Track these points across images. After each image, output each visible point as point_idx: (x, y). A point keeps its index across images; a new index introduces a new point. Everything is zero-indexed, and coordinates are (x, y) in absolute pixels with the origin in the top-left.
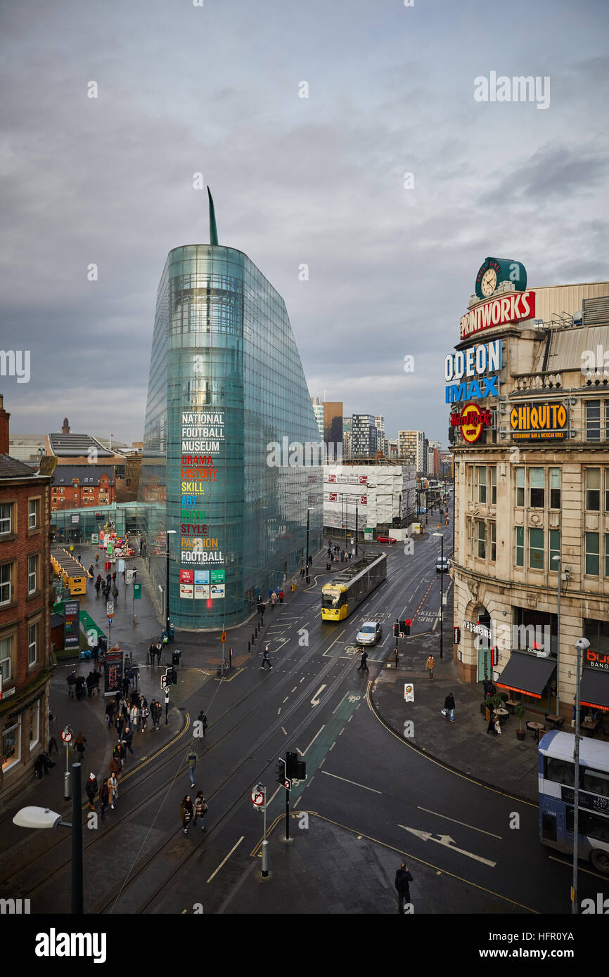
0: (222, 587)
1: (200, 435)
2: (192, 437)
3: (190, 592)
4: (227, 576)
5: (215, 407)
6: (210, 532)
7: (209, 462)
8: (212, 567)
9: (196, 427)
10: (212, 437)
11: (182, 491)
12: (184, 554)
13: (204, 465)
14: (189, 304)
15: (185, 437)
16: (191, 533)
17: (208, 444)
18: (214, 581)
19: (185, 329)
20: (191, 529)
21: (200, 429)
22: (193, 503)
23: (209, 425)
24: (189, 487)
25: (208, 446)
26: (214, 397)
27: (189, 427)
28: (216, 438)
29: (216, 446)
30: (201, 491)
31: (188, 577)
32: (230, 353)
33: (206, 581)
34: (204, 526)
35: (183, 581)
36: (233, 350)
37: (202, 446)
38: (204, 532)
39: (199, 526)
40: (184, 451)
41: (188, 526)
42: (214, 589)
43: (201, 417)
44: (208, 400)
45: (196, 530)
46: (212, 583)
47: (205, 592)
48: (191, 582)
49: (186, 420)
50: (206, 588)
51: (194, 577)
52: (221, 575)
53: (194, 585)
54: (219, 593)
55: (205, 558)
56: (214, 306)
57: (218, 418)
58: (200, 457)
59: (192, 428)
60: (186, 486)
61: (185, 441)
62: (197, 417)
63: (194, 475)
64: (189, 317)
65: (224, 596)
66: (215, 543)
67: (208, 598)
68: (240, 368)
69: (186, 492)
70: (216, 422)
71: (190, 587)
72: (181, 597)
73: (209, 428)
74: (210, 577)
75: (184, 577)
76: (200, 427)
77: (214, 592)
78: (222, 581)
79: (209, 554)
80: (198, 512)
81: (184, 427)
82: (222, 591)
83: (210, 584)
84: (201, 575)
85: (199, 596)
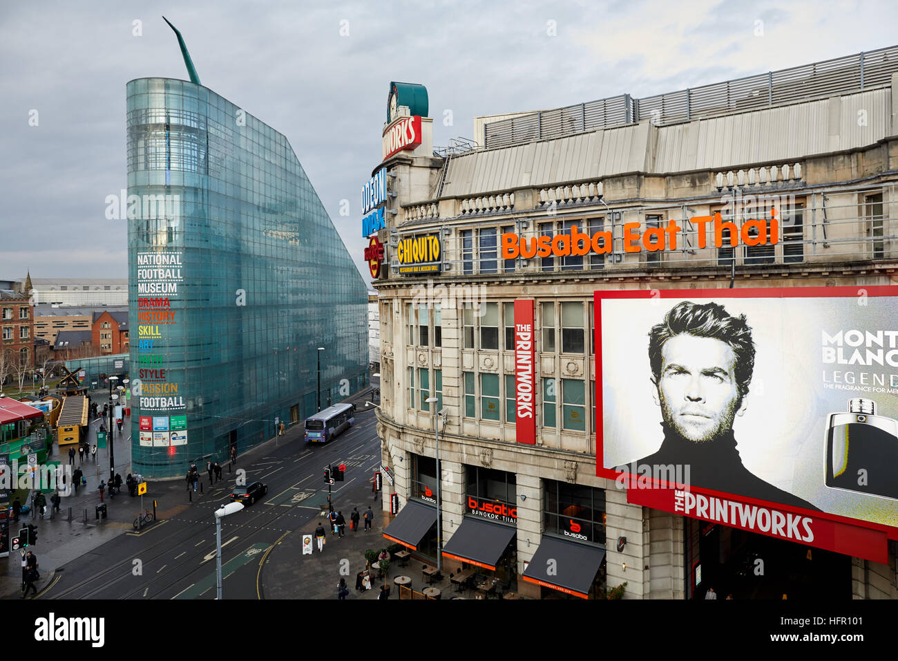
0: (185, 433)
1: (155, 277)
2: (147, 279)
3: (149, 439)
4: (189, 421)
5: (176, 248)
6: (167, 376)
7: (165, 304)
8: (172, 413)
9: (152, 268)
10: (168, 278)
11: (139, 335)
12: (143, 400)
13: (160, 307)
14: (146, 141)
15: (141, 279)
16: (149, 378)
17: (165, 285)
18: (174, 428)
19: (142, 167)
20: (148, 374)
21: (155, 270)
22: (149, 347)
23: (166, 266)
24: (145, 330)
25: (165, 288)
26: (176, 237)
27: (144, 268)
28: (172, 279)
29: (173, 288)
30: (157, 334)
31: (147, 424)
32: (193, 191)
33: (166, 428)
34: (161, 371)
35: (142, 428)
36: (196, 189)
37: (157, 287)
38: (161, 377)
39: (156, 371)
40: (140, 293)
41: (146, 370)
42: (174, 436)
43: (160, 258)
44: (170, 239)
45: (154, 374)
46: (172, 429)
47: (164, 439)
48: (150, 429)
49: (141, 261)
50: (166, 435)
51: (152, 424)
52: (183, 421)
53: (153, 432)
54: (181, 439)
55: (165, 404)
56: (173, 143)
57: (176, 259)
58: (157, 299)
59: (147, 269)
60: (143, 330)
61: (141, 283)
62: (152, 258)
63: (150, 318)
64: (147, 154)
65: (186, 443)
66: (175, 388)
67: (168, 445)
68: (205, 207)
69: (143, 336)
70: (173, 263)
71: (148, 435)
72: (141, 445)
73: (165, 269)
74: (170, 423)
75: (143, 424)
76: (155, 268)
77: (174, 439)
78: (183, 427)
79: (167, 399)
80: (155, 357)
81: (140, 269)
82: (184, 438)
83: (170, 431)
84: (160, 422)
85: (158, 443)
